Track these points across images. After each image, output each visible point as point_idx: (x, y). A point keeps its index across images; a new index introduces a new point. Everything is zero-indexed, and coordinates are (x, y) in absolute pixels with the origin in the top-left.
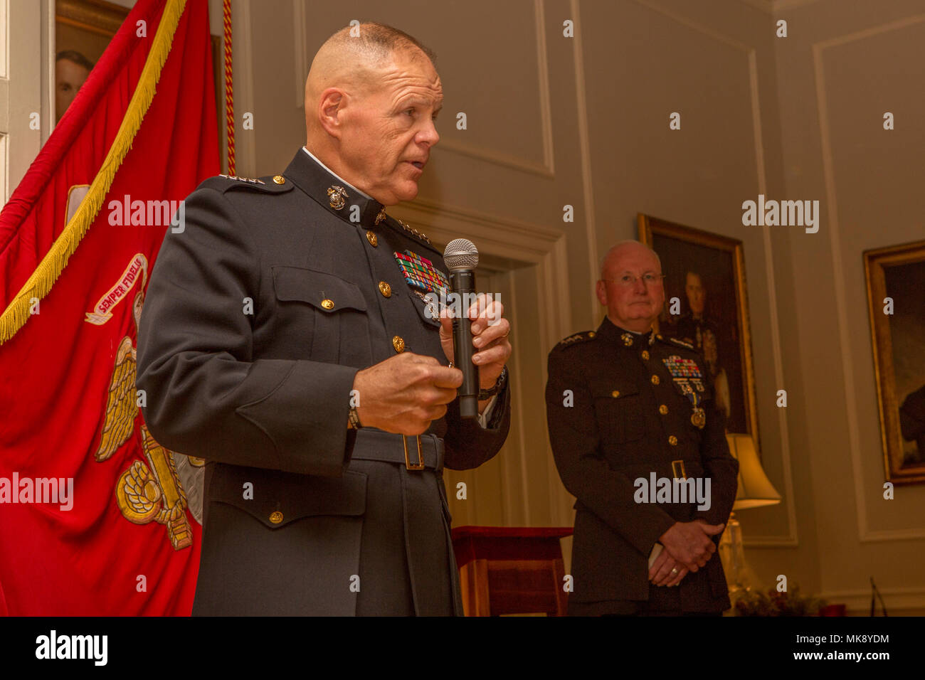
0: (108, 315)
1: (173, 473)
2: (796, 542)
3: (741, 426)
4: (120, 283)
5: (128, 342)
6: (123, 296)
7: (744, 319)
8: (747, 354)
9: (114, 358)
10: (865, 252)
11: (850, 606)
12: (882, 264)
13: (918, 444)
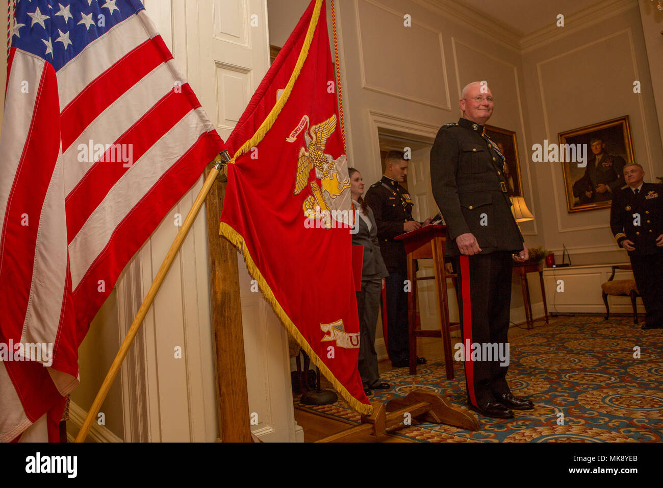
0: (295, 139)
1: (324, 200)
2: (537, 233)
3: (517, 194)
4: (299, 126)
5: (303, 149)
6: (300, 131)
7: (517, 159)
8: (519, 170)
9: (298, 155)
10: (559, 134)
11: (556, 253)
12: (565, 137)
13: (580, 199)
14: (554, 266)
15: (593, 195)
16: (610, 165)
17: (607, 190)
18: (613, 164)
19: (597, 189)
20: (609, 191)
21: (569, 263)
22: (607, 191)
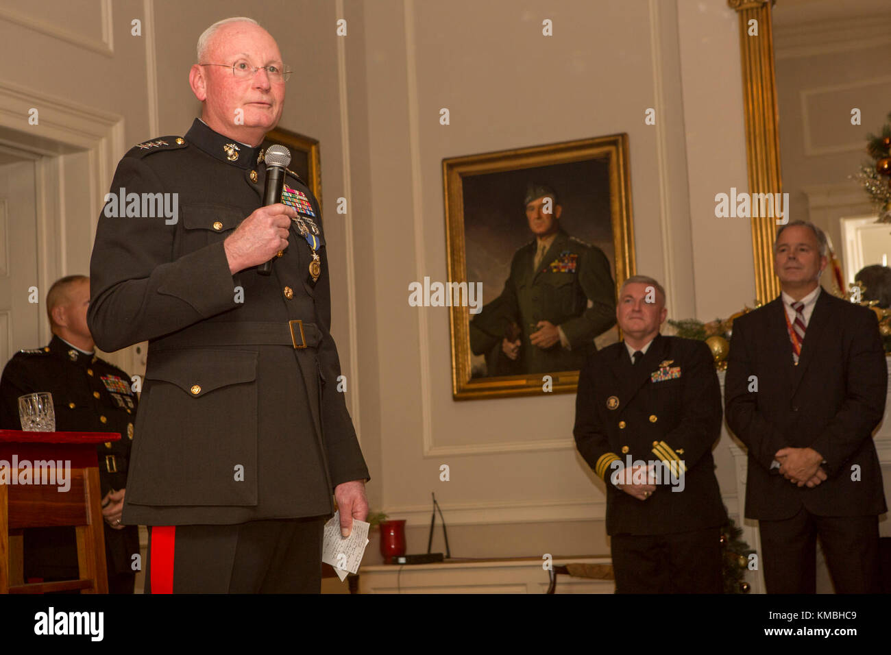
10: (444, 160)
11: (411, 521)
12: (461, 174)
13: (486, 359)
14: (402, 560)
15: (522, 351)
16: (570, 271)
17: (559, 343)
18: (578, 268)
19: (532, 336)
20: (563, 344)
21: (445, 554)
22: (557, 346)
